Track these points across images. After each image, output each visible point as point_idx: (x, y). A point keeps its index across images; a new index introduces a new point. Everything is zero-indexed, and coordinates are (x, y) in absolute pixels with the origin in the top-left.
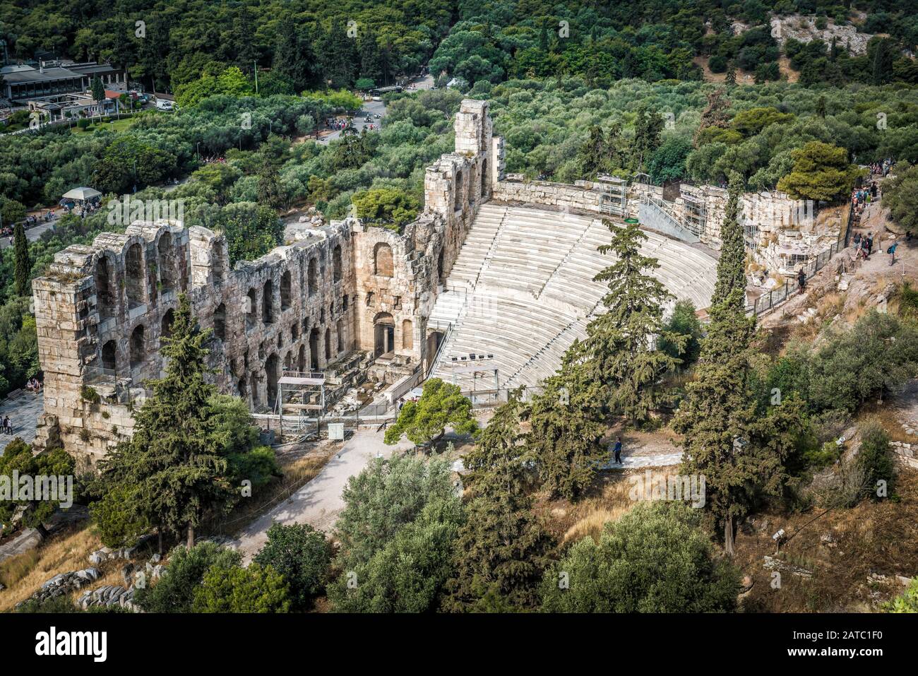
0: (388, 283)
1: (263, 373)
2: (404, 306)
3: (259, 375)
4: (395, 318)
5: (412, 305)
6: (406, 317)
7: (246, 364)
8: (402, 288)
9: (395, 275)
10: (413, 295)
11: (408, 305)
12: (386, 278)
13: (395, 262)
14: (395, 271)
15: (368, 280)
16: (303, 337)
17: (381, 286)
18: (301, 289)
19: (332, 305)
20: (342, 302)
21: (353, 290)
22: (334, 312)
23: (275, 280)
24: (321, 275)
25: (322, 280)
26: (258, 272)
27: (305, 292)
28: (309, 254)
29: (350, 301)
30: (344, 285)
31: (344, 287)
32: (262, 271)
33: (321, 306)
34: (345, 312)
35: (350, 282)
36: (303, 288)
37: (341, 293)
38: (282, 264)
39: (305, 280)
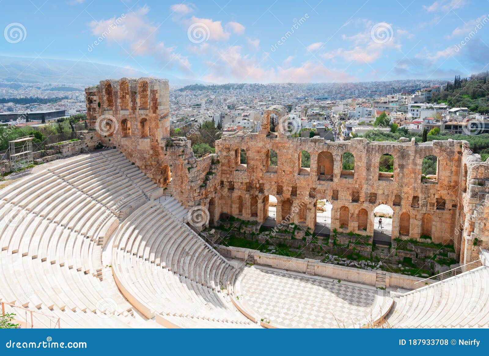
18: (366, 170)
19: (416, 198)
20: (434, 201)
21: (454, 198)
22: (420, 205)
23: (334, 154)
24: (399, 169)
25: (401, 174)
26: (313, 143)
27: (372, 174)
28: (382, 149)
29: (449, 205)
30: (438, 189)
31: (439, 191)
32: (317, 143)
33: (395, 192)
34: (437, 211)
35: (449, 191)
36: (369, 170)
37: (434, 194)
38: (344, 147)
39: (372, 165)
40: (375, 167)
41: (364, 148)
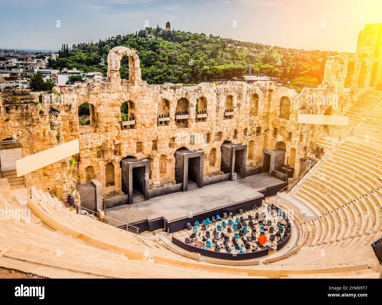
0: (285, 123)
1: (172, 157)
2: (293, 139)
3: (168, 158)
4: (287, 146)
5: (298, 139)
6: (293, 146)
7: (155, 148)
8: (293, 127)
9: (290, 119)
10: (299, 133)
11: (295, 138)
12: (285, 120)
13: (291, 110)
14: (291, 115)
15: (275, 120)
16: (216, 143)
17: (281, 125)
18: (216, 112)
19: (246, 130)
20: (255, 130)
21: (266, 125)
22: (248, 135)
23: (191, 100)
24: (237, 108)
25: (238, 112)
26: (173, 90)
27: (220, 115)
28: (227, 92)
29: (262, 131)
30: (258, 120)
31: (258, 121)
32: (177, 90)
33: (235, 128)
34: (257, 137)
35: (264, 120)
36: (218, 112)
37: (255, 125)
38: (199, 91)
39: (220, 107)
40: (222, 109)
41: (215, 91)
